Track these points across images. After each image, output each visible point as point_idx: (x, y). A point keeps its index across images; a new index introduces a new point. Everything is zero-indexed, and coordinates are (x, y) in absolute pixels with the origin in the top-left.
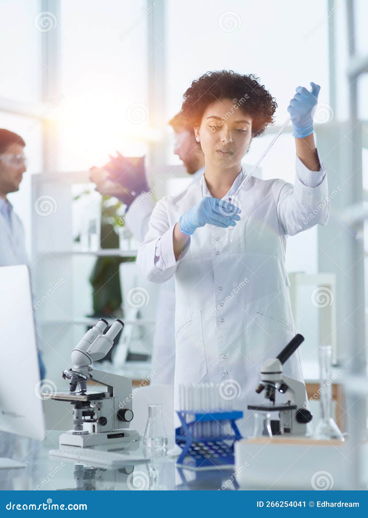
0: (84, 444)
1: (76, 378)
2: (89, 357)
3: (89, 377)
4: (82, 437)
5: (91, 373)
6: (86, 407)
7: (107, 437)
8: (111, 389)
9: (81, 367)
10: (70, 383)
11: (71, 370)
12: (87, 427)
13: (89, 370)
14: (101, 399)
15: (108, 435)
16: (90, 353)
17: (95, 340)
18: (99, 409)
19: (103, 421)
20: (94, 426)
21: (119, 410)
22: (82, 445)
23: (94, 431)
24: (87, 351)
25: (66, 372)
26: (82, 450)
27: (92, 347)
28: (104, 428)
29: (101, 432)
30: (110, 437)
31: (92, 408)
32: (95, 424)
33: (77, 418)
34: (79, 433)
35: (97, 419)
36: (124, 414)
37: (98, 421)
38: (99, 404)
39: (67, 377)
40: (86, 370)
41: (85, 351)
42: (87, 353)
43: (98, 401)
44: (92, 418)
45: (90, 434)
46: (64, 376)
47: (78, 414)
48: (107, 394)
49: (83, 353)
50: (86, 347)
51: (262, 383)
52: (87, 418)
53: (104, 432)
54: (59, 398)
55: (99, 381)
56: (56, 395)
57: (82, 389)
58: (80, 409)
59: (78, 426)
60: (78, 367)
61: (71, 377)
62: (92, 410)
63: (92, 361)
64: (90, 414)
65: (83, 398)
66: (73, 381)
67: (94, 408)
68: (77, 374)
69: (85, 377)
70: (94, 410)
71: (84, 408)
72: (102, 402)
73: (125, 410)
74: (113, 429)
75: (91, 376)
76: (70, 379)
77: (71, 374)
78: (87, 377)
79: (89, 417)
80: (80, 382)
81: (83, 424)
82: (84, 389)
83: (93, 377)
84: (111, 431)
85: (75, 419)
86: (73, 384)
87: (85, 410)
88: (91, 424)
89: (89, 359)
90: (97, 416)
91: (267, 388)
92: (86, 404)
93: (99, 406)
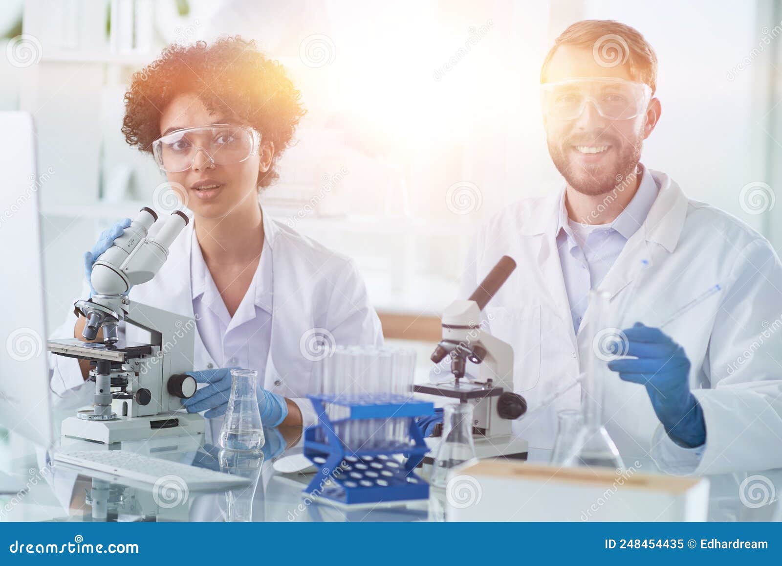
0: (110, 440)
1: (100, 315)
2: (125, 278)
3: (122, 314)
4: (106, 424)
5: (127, 308)
6: (115, 370)
7: (150, 426)
8: (157, 338)
9: (108, 296)
10: (89, 325)
11: (90, 301)
12: (116, 406)
13: (124, 303)
14: (143, 357)
15: (151, 422)
16: (125, 271)
17: (135, 249)
18: (137, 374)
19: (143, 397)
20: (125, 405)
21: (171, 375)
22: (107, 441)
23: (125, 414)
24: (121, 268)
25: (83, 305)
26: (104, 450)
27: (130, 260)
28: (143, 409)
29: (138, 417)
30: (155, 425)
31: (125, 371)
32: (129, 402)
33: (101, 391)
34: (100, 418)
35: (133, 392)
36: (181, 385)
37: (135, 396)
38: (137, 364)
39: (83, 314)
40: (116, 302)
41: (118, 268)
42: (122, 271)
43: (137, 360)
44: (123, 390)
45: (118, 419)
46: (77, 311)
47: (104, 383)
48: (155, 348)
49: (116, 272)
50: (120, 259)
51: (445, 344)
52: (117, 390)
53: (143, 416)
54: (68, 353)
55: (138, 322)
56: (61, 347)
57: (109, 338)
58: (108, 374)
59: (102, 406)
60: (104, 296)
61: (90, 313)
62: (125, 374)
63: (129, 285)
64: (121, 382)
65: (115, 356)
66: (94, 323)
67: (128, 371)
68: (101, 308)
69: (115, 315)
70: (128, 375)
71: (113, 372)
72: (143, 363)
73: (183, 377)
74: (160, 411)
75: (126, 313)
76: (89, 318)
77: (91, 307)
78: (119, 315)
79: (119, 389)
80: (107, 323)
81: (111, 402)
82: (114, 338)
83: (129, 316)
84: (159, 414)
85: (98, 393)
86: (94, 328)
87: (115, 375)
88: (121, 401)
89: (125, 281)
90: (133, 388)
91: (454, 352)
92: (117, 364)
93: (137, 368)
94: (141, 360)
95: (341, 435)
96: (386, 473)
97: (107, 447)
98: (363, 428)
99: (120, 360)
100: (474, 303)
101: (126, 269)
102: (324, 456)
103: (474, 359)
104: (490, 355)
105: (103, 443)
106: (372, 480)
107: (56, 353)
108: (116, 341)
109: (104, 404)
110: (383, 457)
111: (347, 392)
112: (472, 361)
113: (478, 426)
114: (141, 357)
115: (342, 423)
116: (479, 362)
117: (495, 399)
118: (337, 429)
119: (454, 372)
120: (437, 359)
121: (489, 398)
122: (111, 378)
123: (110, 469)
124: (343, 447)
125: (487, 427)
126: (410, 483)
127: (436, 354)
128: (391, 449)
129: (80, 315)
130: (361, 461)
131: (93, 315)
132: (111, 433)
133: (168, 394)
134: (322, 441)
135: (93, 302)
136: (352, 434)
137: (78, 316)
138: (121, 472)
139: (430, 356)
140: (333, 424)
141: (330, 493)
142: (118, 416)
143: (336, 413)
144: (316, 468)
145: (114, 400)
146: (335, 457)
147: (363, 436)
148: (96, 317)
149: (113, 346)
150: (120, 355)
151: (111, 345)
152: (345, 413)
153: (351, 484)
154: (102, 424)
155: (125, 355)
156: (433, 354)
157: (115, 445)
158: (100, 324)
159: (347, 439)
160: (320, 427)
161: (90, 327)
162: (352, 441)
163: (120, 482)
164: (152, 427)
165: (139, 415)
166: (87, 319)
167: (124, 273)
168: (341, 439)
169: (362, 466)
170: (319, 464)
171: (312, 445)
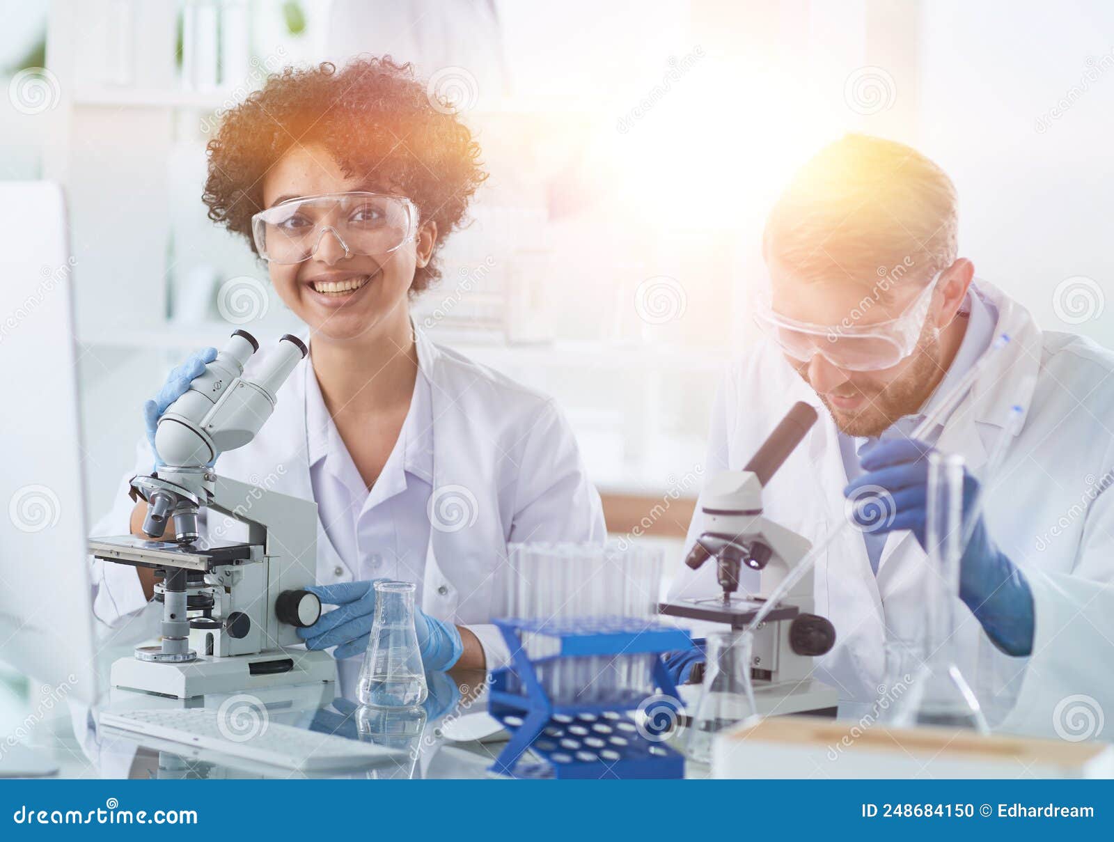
0: (187, 691)
1: (170, 499)
2: (208, 439)
3: (204, 497)
4: (181, 669)
5: (211, 487)
6: (193, 583)
7: (248, 670)
8: (259, 533)
9: (183, 470)
10: (153, 514)
11: (155, 476)
12: (196, 640)
13: (207, 479)
14: (238, 563)
15: (250, 665)
16: (208, 429)
17: (224, 396)
18: (228, 590)
19: (239, 625)
20: (210, 638)
21: (281, 591)
22: (181, 694)
23: (210, 653)
24: (203, 424)
25: (144, 483)
26: (178, 709)
27: (216, 413)
28: (238, 644)
29: (229, 656)
30: (256, 669)
31: (209, 586)
32: (216, 633)
33: (172, 616)
34: (171, 658)
35: (222, 618)
36: (297, 607)
37: (225, 623)
38: (228, 574)
39: (142, 497)
40: (195, 477)
41: (198, 424)
42: (204, 430)
43: (228, 568)
44: (207, 614)
45: (200, 660)
46: (134, 491)
47: (177, 605)
48: (257, 550)
49: (194, 431)
50: (201, 411)
51: (707, 539)
52: (197, 614)
53: (237, 655)
54: (121, 557)
55: (230, 509)
56: (109, 548)
57: (184, 533)
58: (183, 590)
59: (174, 639)
60: (175, 469)
61: (155, 496)
62: (209, 590)
63: (215, 453)
64: (203, 603)
65: (194, 562)
66: (161, 511)
67: (214, 586)
68: (171, 488)
69: (194, 498)
70: (214, 591)
71: (190, 587)
72: (237, 572)
73: (300, 594)
74: (264, 648)
75: (210, 494)
76: (153, 503)
77: (155, 487)
78: (199, 498)
79: (201, 613)
80: (181, 511)
81: (188, 635)
82: (192, 534)
83: (215, 500)
84: (262, 652)
85: (167, 619)
86: (161, 518)
87: (194, 592)
88: (204, 633)
89: (207, 443)
90: (222, 612)
91: (721, 553)
92: (197, 575)
93: (227, 580)
94: (235, 568)
95: (547, 682)
96: (617, 741)
97: (182, 703)
98: (581, 669)
99: (202, 568)
100: (751, 474)
101: (210, 426)
102: (521, 714)
103: (753, 563)
104: (777, 556)
105: (176, 697)
106: (595, 751)
107: (101, 558)
108: (195, 538)
109: (178, 638)
110: (613, 716)
111: (556, 615)
112: (749, 564)
113: (759, 666)
114: (234, 564)
115: (547, 663)
116: (761, 566)
117: (786, 624)
118: (540, 673)
119: (722, 582)
120: (695, 563)
121: (776, 623)
122: (188, 597)
123: (188, 738)
124: (550, 700)
125: (774, 669)
126: (655, 756)
127: (693, 555)
128: (624, 703)
129: (139, 498)
130: (578, 722)
131: (159, 498)
132: (189, 682)
133: (277, 622)
134: (518, 692)
135: (159, 477)
136: (563, 680)
137: (135, 500)
138: (203, 741)
139: (684, 558)
140: (533, 664)
141: (529, 772)
142: (199, 656)
143: (539, 646)
144: (508, 734)
145: (192, 630)
146: (538, 717)
147: (581, 684)
148: (163, 501)
149: (190, 546)
150: (201, 561)
151: (187, 545)
152: (553, 647)
153: (564, 758)
154: (173, 667)
155: (209, 560)
156: (689, 555)
157: (194, 700)
158: (169, 512)
159: (556, 688)
160: (514, 669)
161: (155, 517)
162: (563, 690)
163: (202, 757)
164: (252, 673)
165: (231, 654)
166: (149, 505)
167: (207, 433)
168: (546, 686)
169: (580, 730)
170: (513, 728)
171: (502, 698)
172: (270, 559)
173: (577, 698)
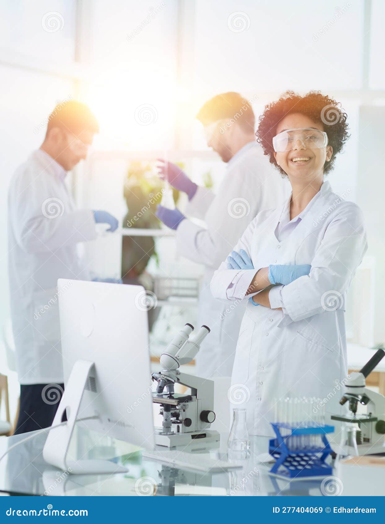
0: (170, 445)
1: (165, 381)
2: (178, 361)
3: (176, 380)
4: (169, 437)
5: (179, 377)
6: (173, 409)
7: (191, 437)
8: (195, 391)
9: (169, 371)
10: (159, 386)
11: (160, 373)
12: (174, 428)
13: (177, 374)
14: (187, 402)
15: (192, 436)
16: (177, 357)
17: (183, 346)
18: (184, 411)
19: (188, 422)
20: (178, 427)
21: (202, 411)
23: (178, 431)
24: (176, 356)
25: (157, 375)
26: (168, 451)
27: (180, 352)
28: (188, 429)
29: (185, 433)
30: (193, 437)
31: (178, 409)
32: (180, 425)
33: (166, 419)
34: (165, 434)
35: (182, 420)
36: (207, 416)
37: (183, 422)
38: (184, 405)
39: (156, 380)
40: (173, 373)
41: (174, 356)
42: (176, 358)
43: (184, 403)
44: (177, 419)
45: (175, 434)
46: (153, 378)
47: (167, 416)
48: (194, 397)
49: (172, 357)
50: (175, 351)
51: (347, 396)
52: (173, 419)
53: (188, 432)
55: (185, 383)
57: (170, 392)
58: (170, 411)
59: (167, 427)
60: (167, 371)
62: (178, 411)
63: (180, 364)
64: (176, 415)
65: (173, 402)
66: (161, 384)
67: (180, 409)
68: (165, 377)
69: (172, 380)
70: (180, 411)
71: (172, 410)
72: (187, 405)
73: (208, 412)
74: (196, 430)
75: (178, 379)
76: (159, 382)
77: (160, 377)
78: (174, 380)
79: (175, 418)
80: (168, 385)
81: (171, 425)
82: (172, 392)
83: (181, 381)
84: (196, 431)
85: (164, 421)
86: (162, 387)
87: (173, 412)
88: (176, 425)
89: (178, 363)
90: (182, 418)
91: (351, 400)
92: (174, 406)
93: (184, 408)
94: (186, 404)
95: (287, 443)
96: (311, 462)
97: (169, 449)
98: (298, 439)
99: (176, 404)
100: (362, 374)
102: (279, 453)
103: (363, 403)
105: (167, 447)
106: (303, 466)
108: (173, 394)
110: (310, 454)
111: (290, 422)
112: (361, 404)
115: (287, 437)
116: (366, 404)
117: (374, 423)
118: (285, 440)
120: (342, 403)
121: (371, 423)
122: (171, 413)
123: (171, 461)
124: (288, 449)
125: (370, 438)
126: (323, 468)
128: (314, 450)
130: (298, 456)
131: (161, 380)
132: (171, 441)
133: (201, 421)
134: (278, 446)
135: (161, 373)
136: (294, 442)
137: (154, 381)
138: (177, 462)
140: (283, 438)
141: (282, 472)
143: (284, 432)
144: (275, 460)
145: (173, 425)
146: (285, 455)
147: (299, 444)
148: (163, 382)
149: (172, 396)
150: (175, 402)
152: (289, 432)
153: (292, 468)
154: (166, 437)
155: (178, 401)
157: (173, 448)
158: (164, 385)
159: (290, 445)
160: (277, 439)
162: (293, 446)
163: (176, 467)
167: (177, 359)
168: (287, 445)
169: (298, 459)
170: (276, 458)
171: (273, 448)
172: (198, 400)
173: (297, 448)
